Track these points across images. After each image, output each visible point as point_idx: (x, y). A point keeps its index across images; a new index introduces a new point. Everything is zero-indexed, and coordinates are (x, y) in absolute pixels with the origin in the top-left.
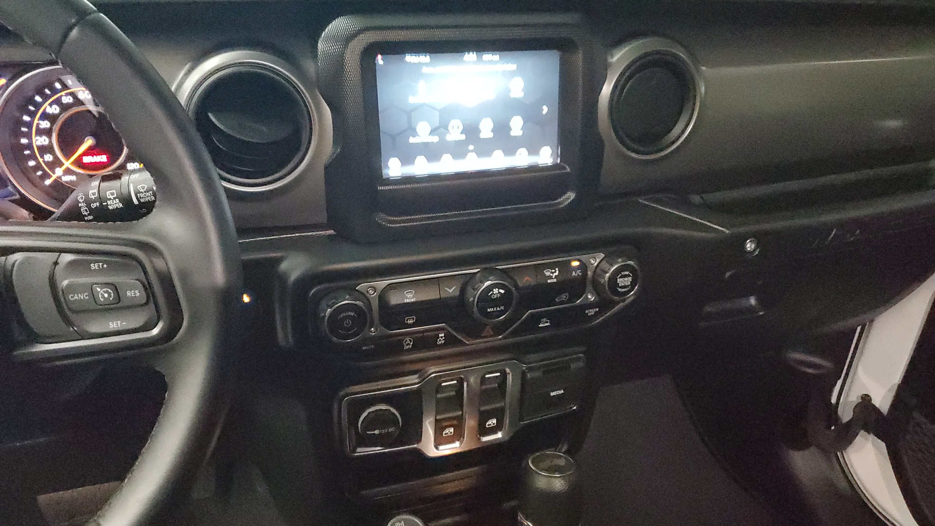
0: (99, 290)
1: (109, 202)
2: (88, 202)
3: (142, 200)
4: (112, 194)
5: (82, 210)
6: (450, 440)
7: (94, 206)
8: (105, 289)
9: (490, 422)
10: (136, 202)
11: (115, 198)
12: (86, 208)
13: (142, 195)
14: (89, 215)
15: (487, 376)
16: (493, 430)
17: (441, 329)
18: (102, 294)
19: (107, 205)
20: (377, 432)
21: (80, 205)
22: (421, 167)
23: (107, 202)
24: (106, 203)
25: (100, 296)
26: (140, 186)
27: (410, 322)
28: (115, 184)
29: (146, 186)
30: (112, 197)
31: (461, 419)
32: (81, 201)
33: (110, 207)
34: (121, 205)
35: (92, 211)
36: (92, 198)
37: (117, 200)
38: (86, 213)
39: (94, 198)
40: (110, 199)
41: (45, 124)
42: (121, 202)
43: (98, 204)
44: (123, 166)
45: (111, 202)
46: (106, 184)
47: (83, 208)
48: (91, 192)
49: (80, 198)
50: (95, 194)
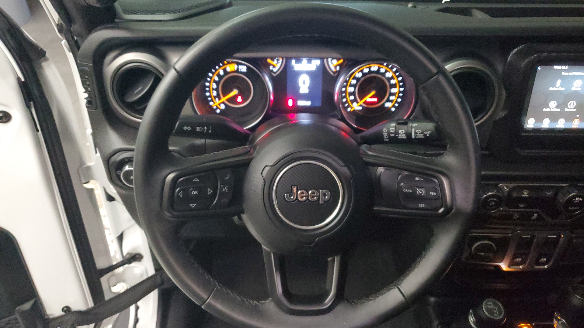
0: (417, 189)
2: (389, 133)
3: (417, 137)
5: (384, 136)
6: (519, 264)
7: (391, 135)
8: (421, 190)
9: (542, 260)
10: (413, 137)
11: (403, 134)
12: (387, 136)
13: (417, 135)
14: (387, 139)
15: (549, 236)
16: (543, 264)
17: (536, 212)
18: (418, 191)
20: (482, 254)
21: (384, 134)
22: (546, 124)
24: (398, 135)
25: (418, 192)
26: (417, 131)
27: (522, 206)
28: (405, 127)
29: (421, 131)
30: (402, 133)
31: (527, 255)
32: (385, 132)
33: (399, 138)
34: (405, 137)
35: (390, 138)
37: (404, 135)
38: (386, 138)
39: (392, 132)
40: (401, 134)
41: (354, 82)
42: (406, 136)
43: (393, 135)
44: (383, 105)
45: (401, 135)
46: (399, 126)
47: (385, 135)
48: (391, 129)
49: (385, 130)
50: (393, 130)
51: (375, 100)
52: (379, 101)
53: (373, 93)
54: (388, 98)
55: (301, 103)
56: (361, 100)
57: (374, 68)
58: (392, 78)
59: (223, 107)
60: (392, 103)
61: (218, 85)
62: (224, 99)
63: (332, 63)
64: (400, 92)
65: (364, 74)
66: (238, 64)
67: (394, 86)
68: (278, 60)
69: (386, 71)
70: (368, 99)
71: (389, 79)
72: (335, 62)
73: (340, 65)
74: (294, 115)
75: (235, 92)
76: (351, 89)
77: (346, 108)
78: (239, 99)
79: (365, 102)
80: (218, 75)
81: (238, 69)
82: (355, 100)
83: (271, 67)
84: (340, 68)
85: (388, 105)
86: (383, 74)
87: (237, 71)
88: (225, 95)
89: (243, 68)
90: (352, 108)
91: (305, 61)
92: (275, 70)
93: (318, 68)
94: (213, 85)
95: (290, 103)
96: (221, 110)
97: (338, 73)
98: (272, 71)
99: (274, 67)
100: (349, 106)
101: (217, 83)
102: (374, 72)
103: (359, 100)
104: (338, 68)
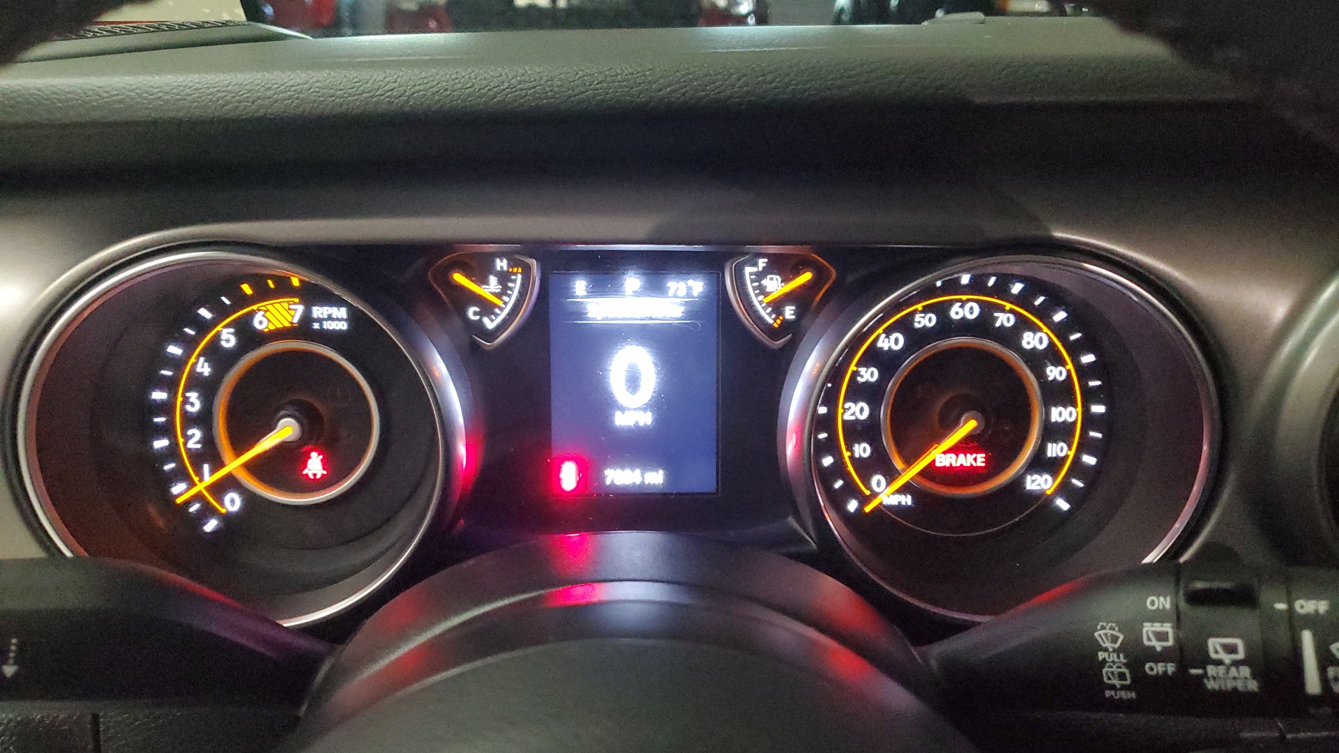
1: (1211, 670)
2: (1137, 655)
4: (1231, 649)
5: (1104, 671)
7: (1156, 669)
10: (1314, 686)
11: (1236, 664)
12: (1124, 670)
14: (1127, 686)
19: (1205, 675)
21: (1101, 655)
23: (1204, 668)
24: (1199, 671)
26: (1336, 644)
28: (1247, 619)
30: (1227, 658)
32: (1108, 645)
33: (1212, 685)
34: (1253, 685)
35: (1143, 682)
36: (1154, 647)
37: (1245, 671)
38: (1115, 681)
39: (1158, 646)
40: (1219, 663)
41: (869, 375)
42: (1254, 675)
43: (1171, 668)
44: (1018, 482)
45: (1221, 670)
46: (1203, 613)
47: (1113, 666)
48: (1148, 628)
49: (1107, 636)
50: (1161, 636)
51: (979, 460)
52: (996, 466)
53: (969, 426)
54: (1041, 450)
55: (620, 477)
56: (909, 461)
57: (965, 310)
58: (1052, 356)
59: (232, 503)
60: (1054, 474)
61: (208, 399)
62: (233, 465)
63: (763, 291)
64: (1089, 420)
65: (916, 338)
66: (311, 295)
67: (1059, 394)
68: (504, 278)
69: (1023, 324)
70: (940, 456)
71: (1037, 360)
72: (775, 286)
73: (799, 298)
74: (582, 541)
75: (286, 430)
76: (857, 411)
77: (837, 501)
78: (315, 466)
79: (931, 472)
80: (214, 352)
81: (307, 319)
82: (879, 464)
83: (472, 313)
84: (800, 314)
85: (1039, 483)
86: (1010, 337)
87: (304, 329)
88: (239, 446)
89: (330, 318)
90: (865, 501)
91: (632, 281)
92: (490, 324)
93: (694, 312)
94: (186, 401)
95: (569, 476)
96: (227, 519)
97: (792, 336)
98: (479, 328)
99: (487, 308)
100: (851, 490)
101: (207, 388)
102: (965, 327)
103: (898, 464)
104: (789, 312)
